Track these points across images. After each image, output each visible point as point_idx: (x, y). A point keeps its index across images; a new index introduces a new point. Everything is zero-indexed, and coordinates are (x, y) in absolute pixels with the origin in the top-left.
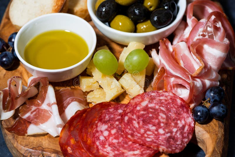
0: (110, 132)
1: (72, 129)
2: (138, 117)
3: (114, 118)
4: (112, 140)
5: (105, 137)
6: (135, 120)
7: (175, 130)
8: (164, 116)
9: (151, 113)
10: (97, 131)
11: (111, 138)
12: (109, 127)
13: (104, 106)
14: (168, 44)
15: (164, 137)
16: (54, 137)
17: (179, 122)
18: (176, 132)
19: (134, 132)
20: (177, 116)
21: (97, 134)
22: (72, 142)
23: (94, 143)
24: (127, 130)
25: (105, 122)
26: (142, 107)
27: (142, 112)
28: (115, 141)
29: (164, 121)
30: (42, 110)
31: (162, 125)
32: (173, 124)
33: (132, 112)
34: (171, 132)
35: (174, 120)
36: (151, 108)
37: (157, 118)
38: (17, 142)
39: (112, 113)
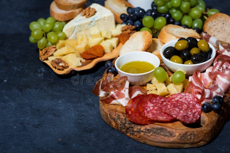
0: (154, 108)
1: (134, 103)
2: (172, 104)
3: (158, 102)
4: (154, 111)
5: (150, 110)
6: (169, 105)
7: (190, 113)
8: (186, 106)
9: (179, 103)
10: (147, 106)
11: (153, 110)
12: (154, 106)
13: (154, 96)
14: (199, 73)
15: (182, 114)
16: (124, 106)
17: (193, 110)
18: (190, 114)
19: (167, 109)
20: (193, 107)
21: (146, 108)
22: (133, 109)
23: (143, 111)
24: (163, 108)
25: (153, 103)
26: (175, 100)
27: (174, 102)
28: (155, 112)
29: (185, 108)
30: (121, 93)
31: (183, 109)
32: (190, 110)
33: (169, 101)
34: (187, 113)
35: (191, 109)
36: (180, 101)
37: (182, 106)
38: (104, 106)
39: (157, 100)
